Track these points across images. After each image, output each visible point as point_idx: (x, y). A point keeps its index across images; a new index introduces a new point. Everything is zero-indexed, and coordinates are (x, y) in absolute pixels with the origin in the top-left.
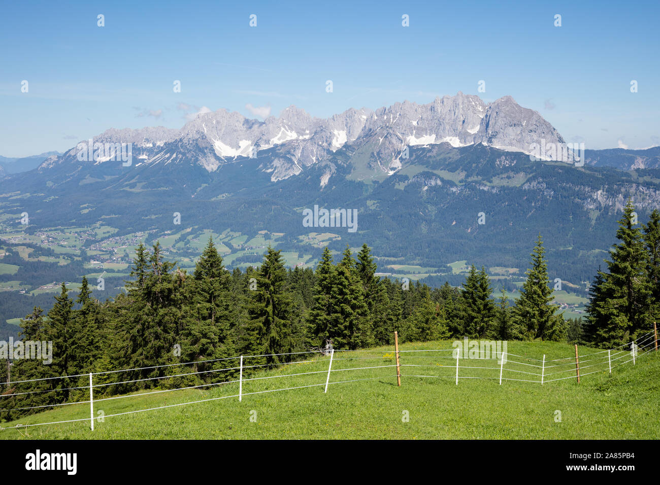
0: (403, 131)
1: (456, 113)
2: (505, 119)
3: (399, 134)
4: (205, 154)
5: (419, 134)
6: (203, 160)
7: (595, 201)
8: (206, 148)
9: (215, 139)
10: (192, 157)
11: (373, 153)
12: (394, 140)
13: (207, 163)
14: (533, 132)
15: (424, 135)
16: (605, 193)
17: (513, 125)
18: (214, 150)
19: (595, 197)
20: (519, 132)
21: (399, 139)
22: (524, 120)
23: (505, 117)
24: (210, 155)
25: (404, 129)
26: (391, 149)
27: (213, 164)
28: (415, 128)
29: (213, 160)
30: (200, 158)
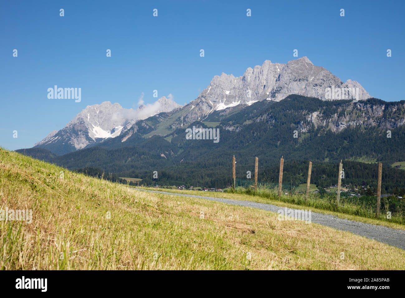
0: (214, 99)
1: (260, 79)
2: (290, 75)
3: (211, 102)
4: (77, 135)
5: (228, 101)
6: (75, 140)
7: (308, 123)
8: (80, 131)
9: (95, 125)
10: (67, 138)
11: (179, 118)
12: (205, 107)
13: (78, 143)
14: (318, 86)
15: (233, 102)
16: (321, 114)
17: (298, 80)
18: (88, 133)
19: (309, 119)
20: (304, 87)
21: (209, 106)
22: (312, 76)
23: (291, 73)
24: (82, 137)
25: (216, 97)
26: (199, 115)
27: (83, 144)
28: (226, 96)
29: (84, 140)
30: (72, 138)
